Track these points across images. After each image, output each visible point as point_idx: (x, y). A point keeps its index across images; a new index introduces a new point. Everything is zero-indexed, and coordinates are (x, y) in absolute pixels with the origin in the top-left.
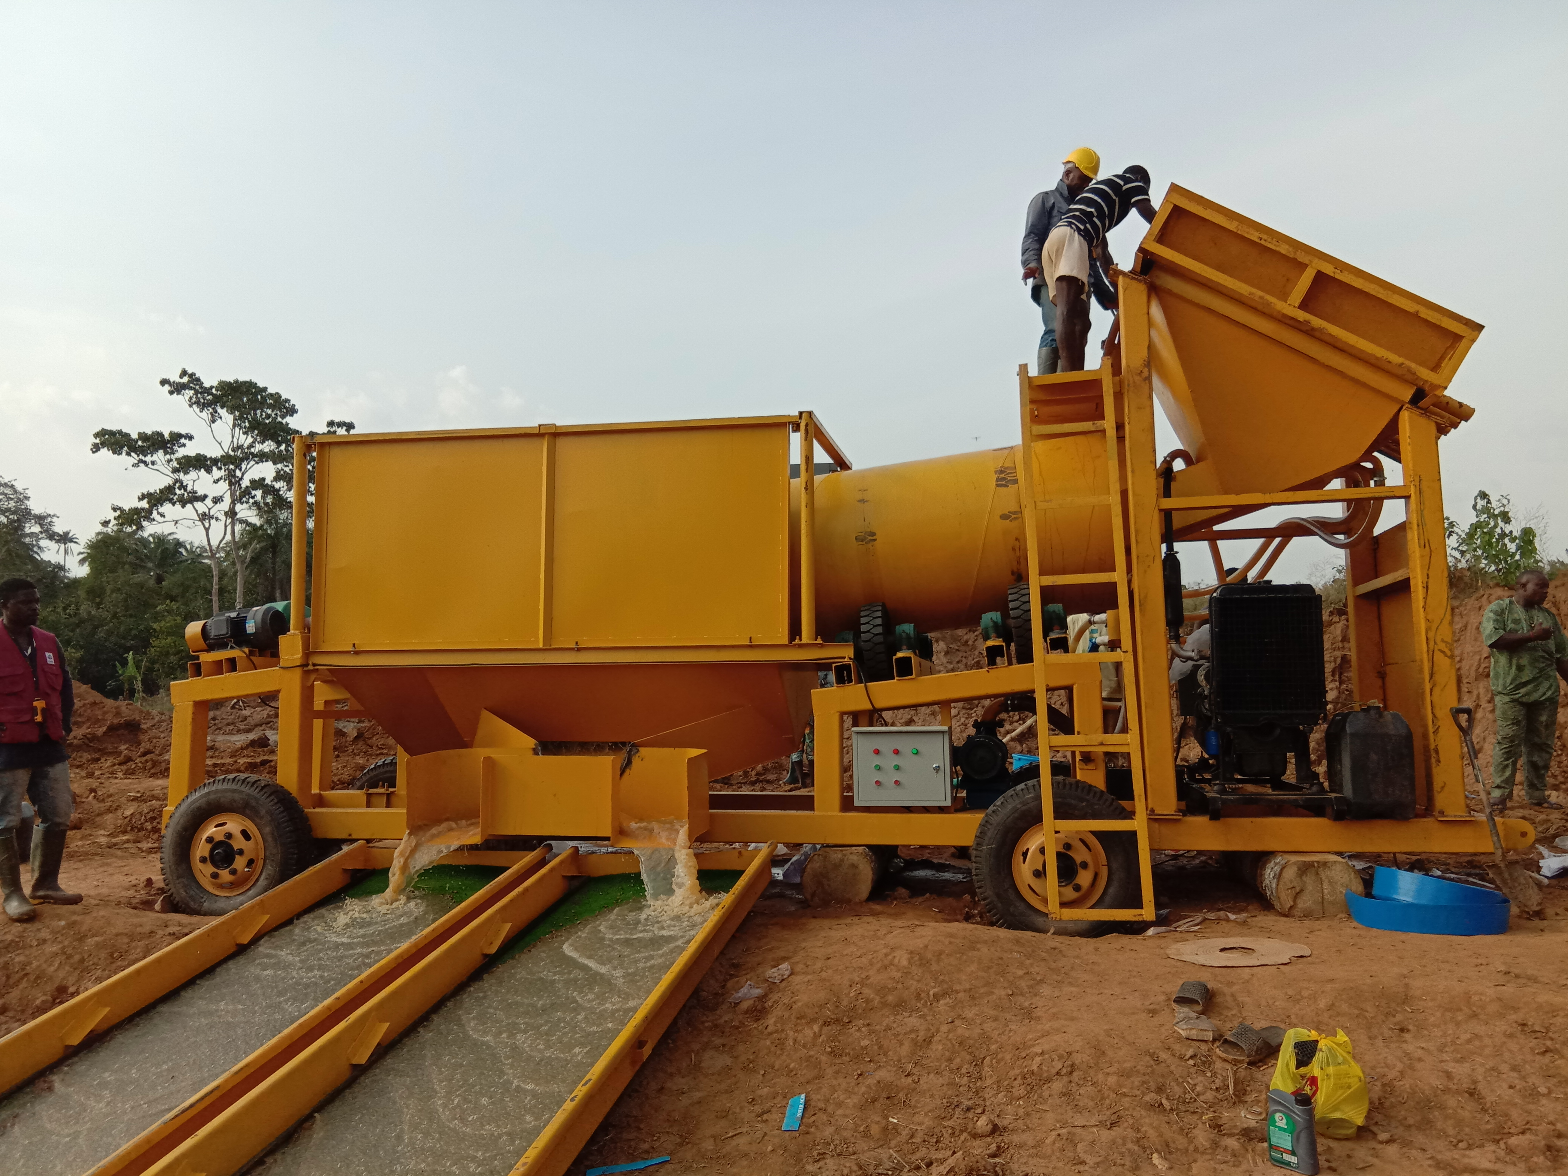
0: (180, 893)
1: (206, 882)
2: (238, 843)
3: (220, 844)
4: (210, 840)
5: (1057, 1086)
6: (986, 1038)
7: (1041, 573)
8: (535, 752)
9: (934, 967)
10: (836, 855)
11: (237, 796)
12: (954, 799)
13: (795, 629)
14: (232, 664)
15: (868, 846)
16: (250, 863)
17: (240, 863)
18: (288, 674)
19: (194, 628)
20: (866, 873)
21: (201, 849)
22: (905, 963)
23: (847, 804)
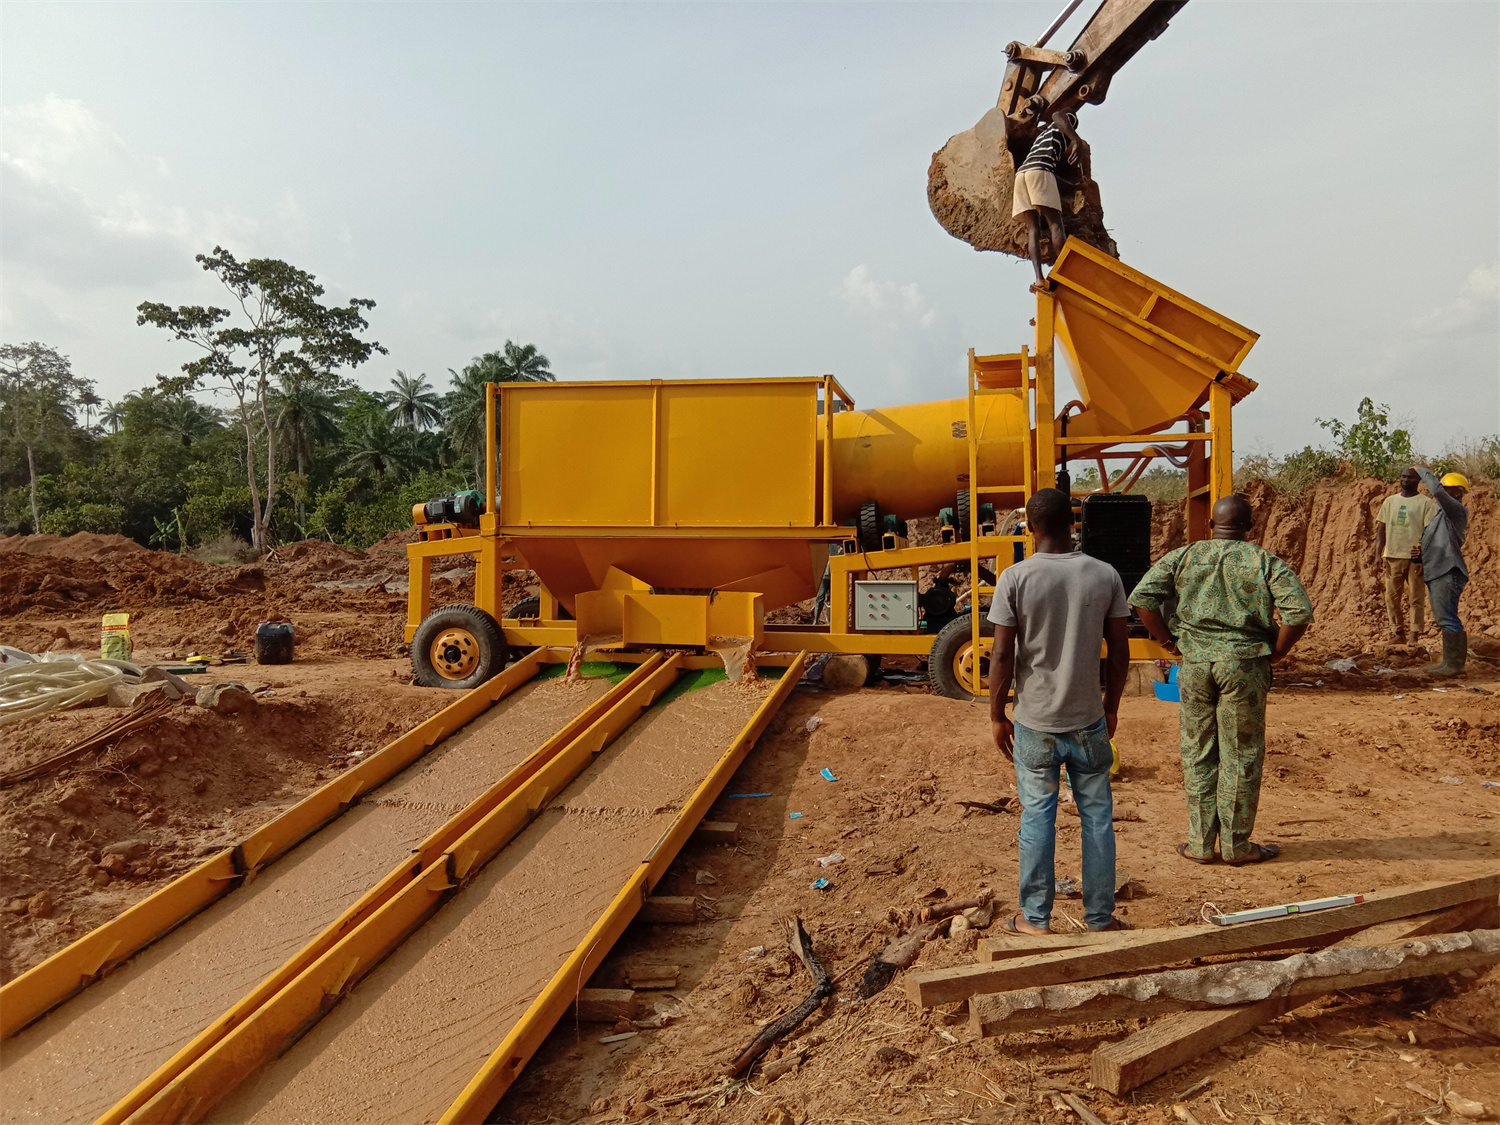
0: (424, 677)
1: (441, 672)
2: (463, 647)
3: (451, 647)
4: (444, 644)
5: (967, 760)
6: (932, 744)
7: (979, 485)
8: (651, 592)
9: (904, 713)
10: (845, 659)
11: (460, 617)
12: (919, 626)
13: (819, 518)
14: (448, 533)
15: (865, 655)
16: (471, 659)
17: (464, 659)
18: (485, 541)
19: (418, 509)
20: (863, 670)
21: (438, 651)
22: (888, 710)
23: (851, 629)
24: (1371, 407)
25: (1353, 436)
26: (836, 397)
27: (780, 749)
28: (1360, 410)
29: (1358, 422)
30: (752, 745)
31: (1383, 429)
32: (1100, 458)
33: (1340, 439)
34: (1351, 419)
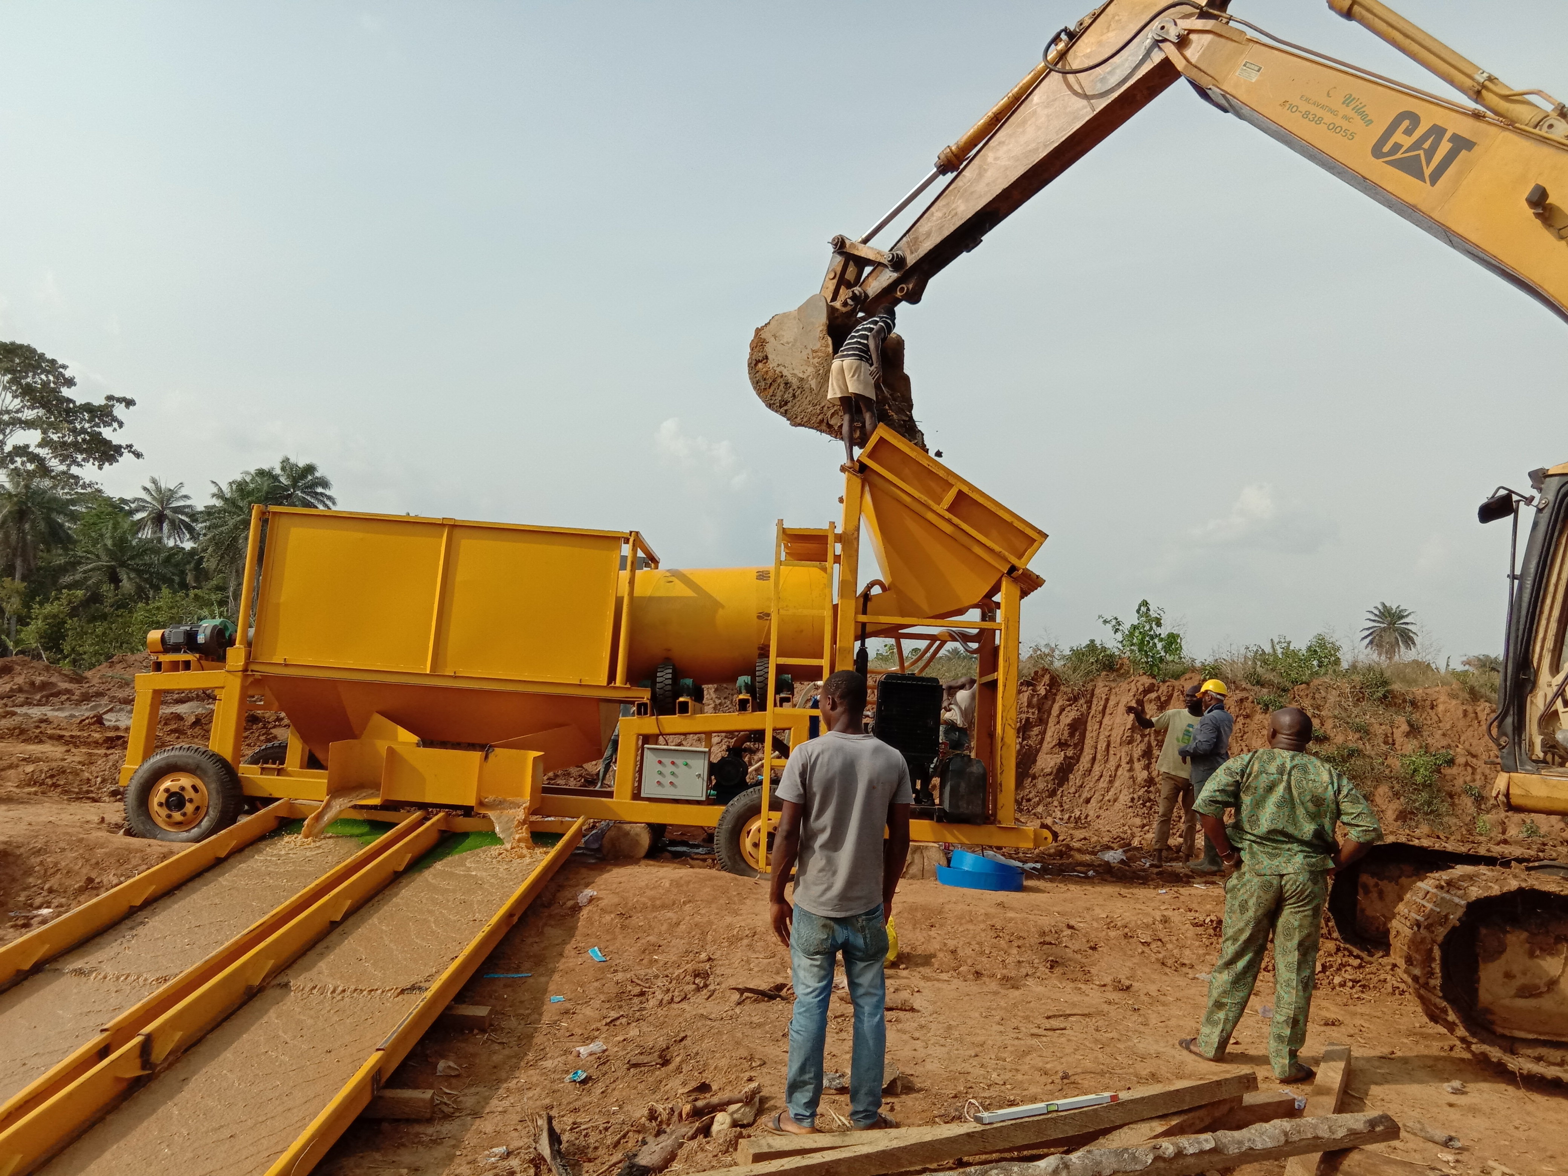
0: (138, 826)
1: (160, 821)
2: (189, 794)
3: (174, 794)
4: (167, 790)
5: (745, 942)
6: (710, 923)
7: (779, 655)
8: (418, 745)
9: (685, 888)
10: (627, 827)
11: (190, 761)
13: (612, 677)
14: (187, 665)
15: (647, 823)
16: (197, 808)
17: (189, 808)
18: (230, 677)
19: (154, 635)
20: (645, 840)
21: (158, 796)
22: (667, 885)
23: (636, 796)
24: (1148, 609)
25: (1131, 634)
26: (640, 554)
27: (545, 924)
28: (1138, 611)
29: (1136, 622)
30: (516, 919)
31: (1158, 631)
32: (898, 637)
33: (1119, 636)
34: (1130, 619)
